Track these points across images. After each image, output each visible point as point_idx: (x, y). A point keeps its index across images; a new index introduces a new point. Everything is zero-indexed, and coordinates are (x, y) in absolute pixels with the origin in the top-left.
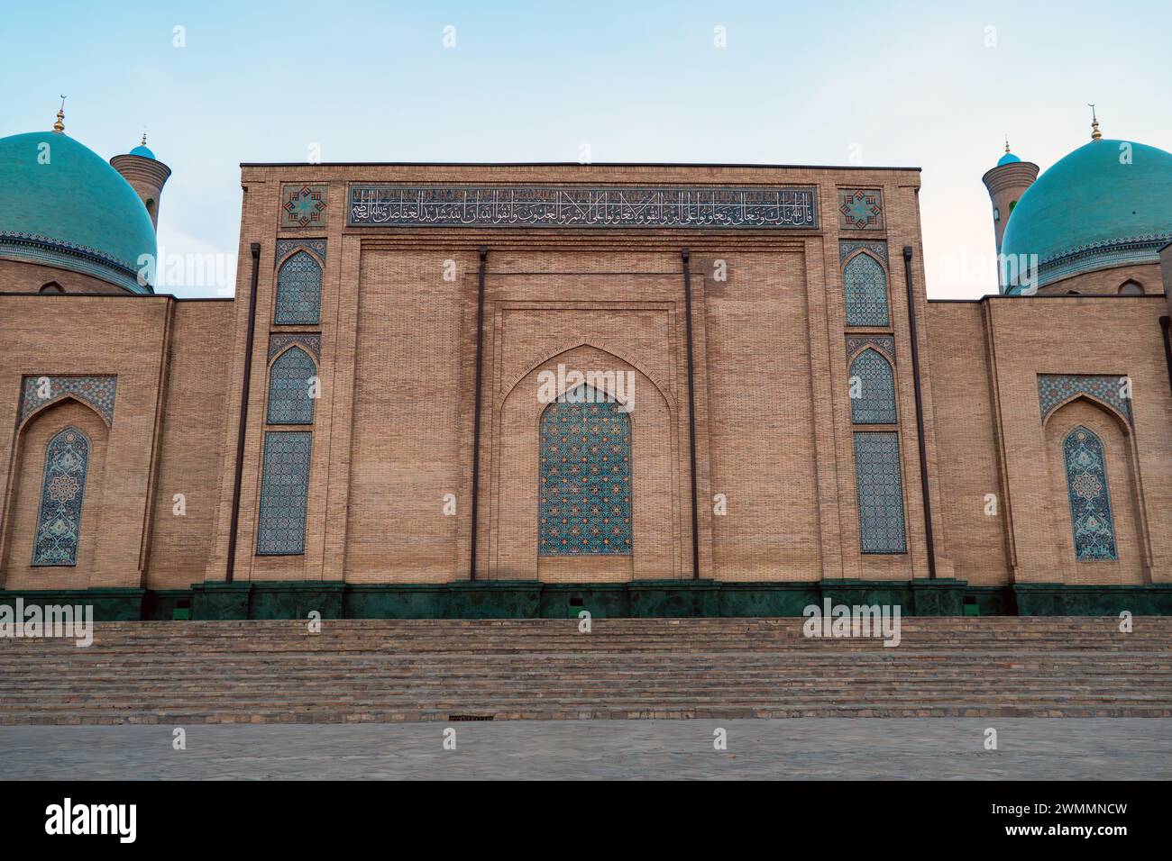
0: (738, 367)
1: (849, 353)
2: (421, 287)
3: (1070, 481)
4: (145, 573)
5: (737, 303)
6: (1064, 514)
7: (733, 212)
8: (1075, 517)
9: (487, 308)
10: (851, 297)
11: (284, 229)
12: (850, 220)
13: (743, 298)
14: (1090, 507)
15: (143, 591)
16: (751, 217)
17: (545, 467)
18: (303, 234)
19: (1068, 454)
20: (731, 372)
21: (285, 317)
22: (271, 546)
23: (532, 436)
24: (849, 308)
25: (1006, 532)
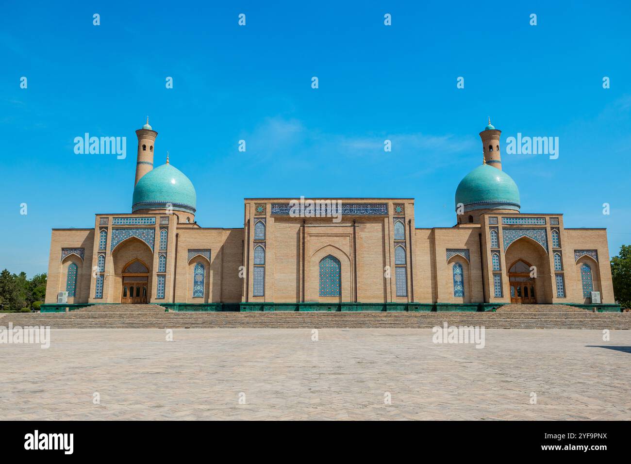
0: (367, 250)
1: (395, 246)
2: (289, 229)
3: (454, 277)
4: (221, 299)
5: (367, 234)
6: (452, 285)
7: (366, 210)
8: (455, 286)
9: (306, 235)
10: (396, 232)
11: (255, 215)
12: (396, 212)
13: (369, 232)
14: (459, 283)
15: (222, 304)
16: (371, 211)
17: (321, 275)
18: (260, 216)
19: (454, 270)
20: (365, 251)
21: (257, 238)
22: (256, 294)
23: (317, 268)
24: (395, 235)
25: (436, 290)
